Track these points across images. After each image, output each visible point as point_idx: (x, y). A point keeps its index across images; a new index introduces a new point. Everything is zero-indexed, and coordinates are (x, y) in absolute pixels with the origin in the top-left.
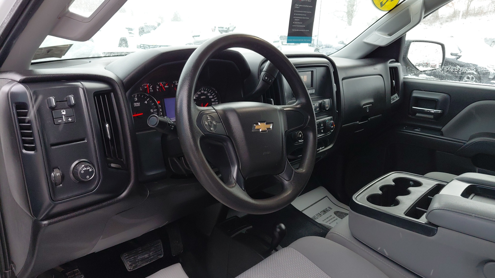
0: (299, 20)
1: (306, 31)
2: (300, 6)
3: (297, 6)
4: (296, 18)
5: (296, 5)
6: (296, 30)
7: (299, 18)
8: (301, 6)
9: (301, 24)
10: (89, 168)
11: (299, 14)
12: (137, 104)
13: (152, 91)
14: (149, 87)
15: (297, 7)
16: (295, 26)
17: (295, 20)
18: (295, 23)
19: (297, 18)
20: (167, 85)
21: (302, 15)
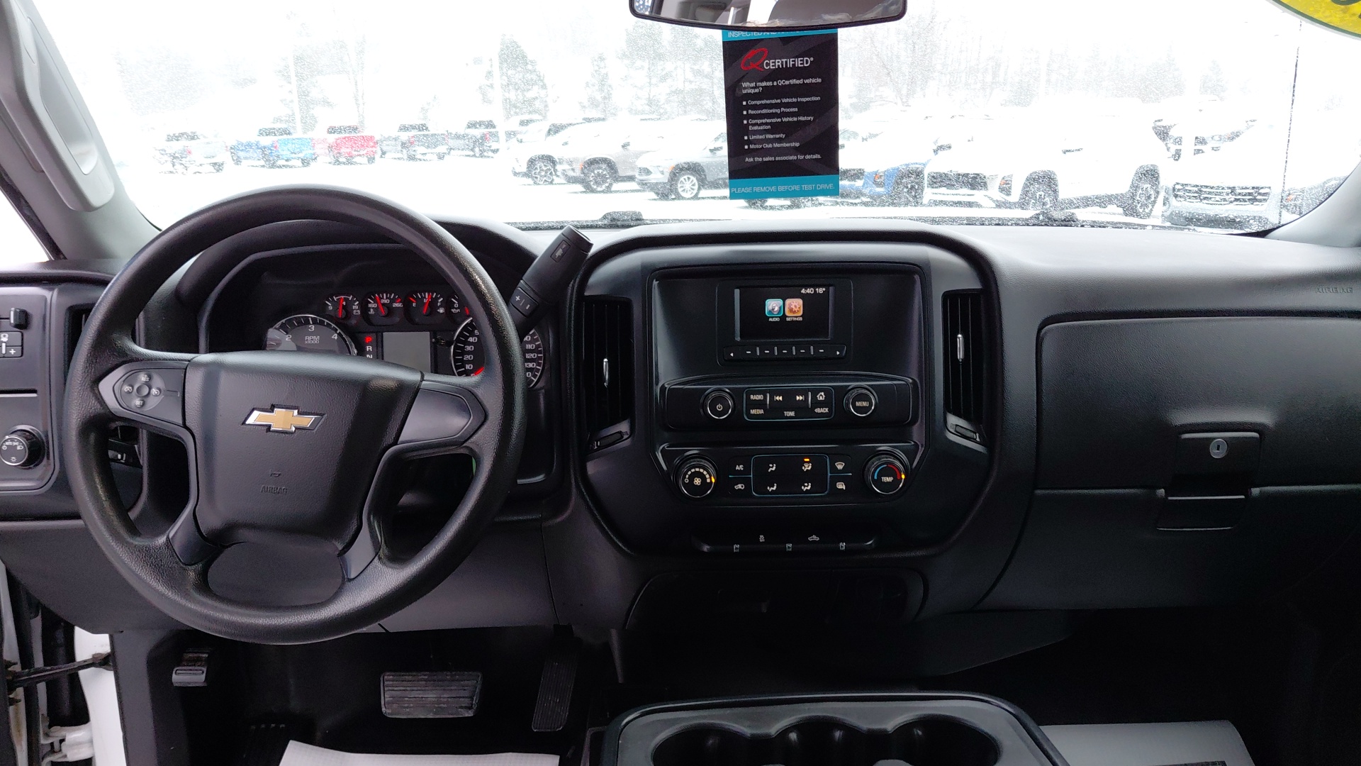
0: (769, 127)
1: (808, 157)
2: (764, 84)
3: (752, 88)
4: (754, 122)
5: (744, 85)
6: (760, 159)
7: (769, 121)
8: (770, 84)
9: (780, 140)
10: (17, 444)
11: (764, 111)
12: (312, 340)
13: (357, 312)
14: (353, 302)
15: (753, 91)
16: (752, 146)
17: (750, 128)
18: (754, 137)
19: (764, 121)
20: (400, 302)
21: (778, 111)
